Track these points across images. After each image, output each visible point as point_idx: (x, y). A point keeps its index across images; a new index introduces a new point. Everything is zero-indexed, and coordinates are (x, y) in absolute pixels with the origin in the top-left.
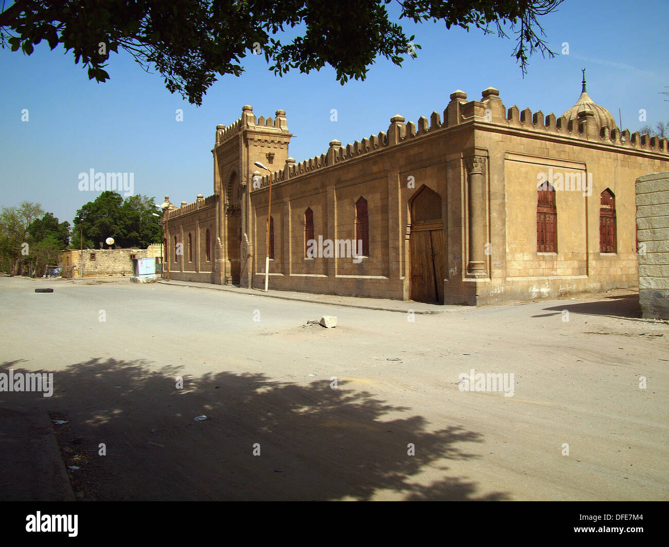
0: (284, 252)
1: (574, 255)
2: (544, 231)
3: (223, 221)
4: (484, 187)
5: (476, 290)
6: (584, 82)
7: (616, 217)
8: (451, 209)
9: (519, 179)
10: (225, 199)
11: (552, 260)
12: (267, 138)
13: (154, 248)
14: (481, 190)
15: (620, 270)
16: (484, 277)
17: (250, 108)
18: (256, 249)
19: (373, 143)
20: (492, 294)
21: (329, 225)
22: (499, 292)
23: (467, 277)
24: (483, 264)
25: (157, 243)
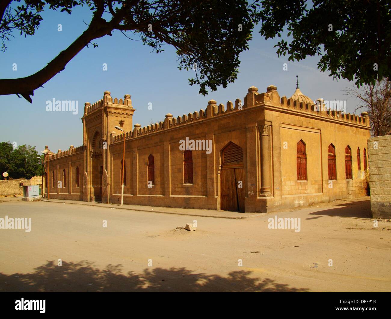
0: (133, 181)
1: (316, 181)
2: (300, 168)
3: (89, 163)
4: (269, 143)
5: (266, 204)
6: (297, 83)
7: (336, 160)
8: (249, 156)
9: (287, 138)
10: (91, 149)
11: (305, 184)
12: (120, 111)
13: (36, 179)
14: (268, 145)
15: (338, 189)
16: (270, 196)
17: (108, 93)
18: (113, 179)
19: (196, 116)
20: (274, 205)
21: (165, 165)
22: (279, 204)
23: (260, 196)
24: (269, 188)
25: (38, 175)
